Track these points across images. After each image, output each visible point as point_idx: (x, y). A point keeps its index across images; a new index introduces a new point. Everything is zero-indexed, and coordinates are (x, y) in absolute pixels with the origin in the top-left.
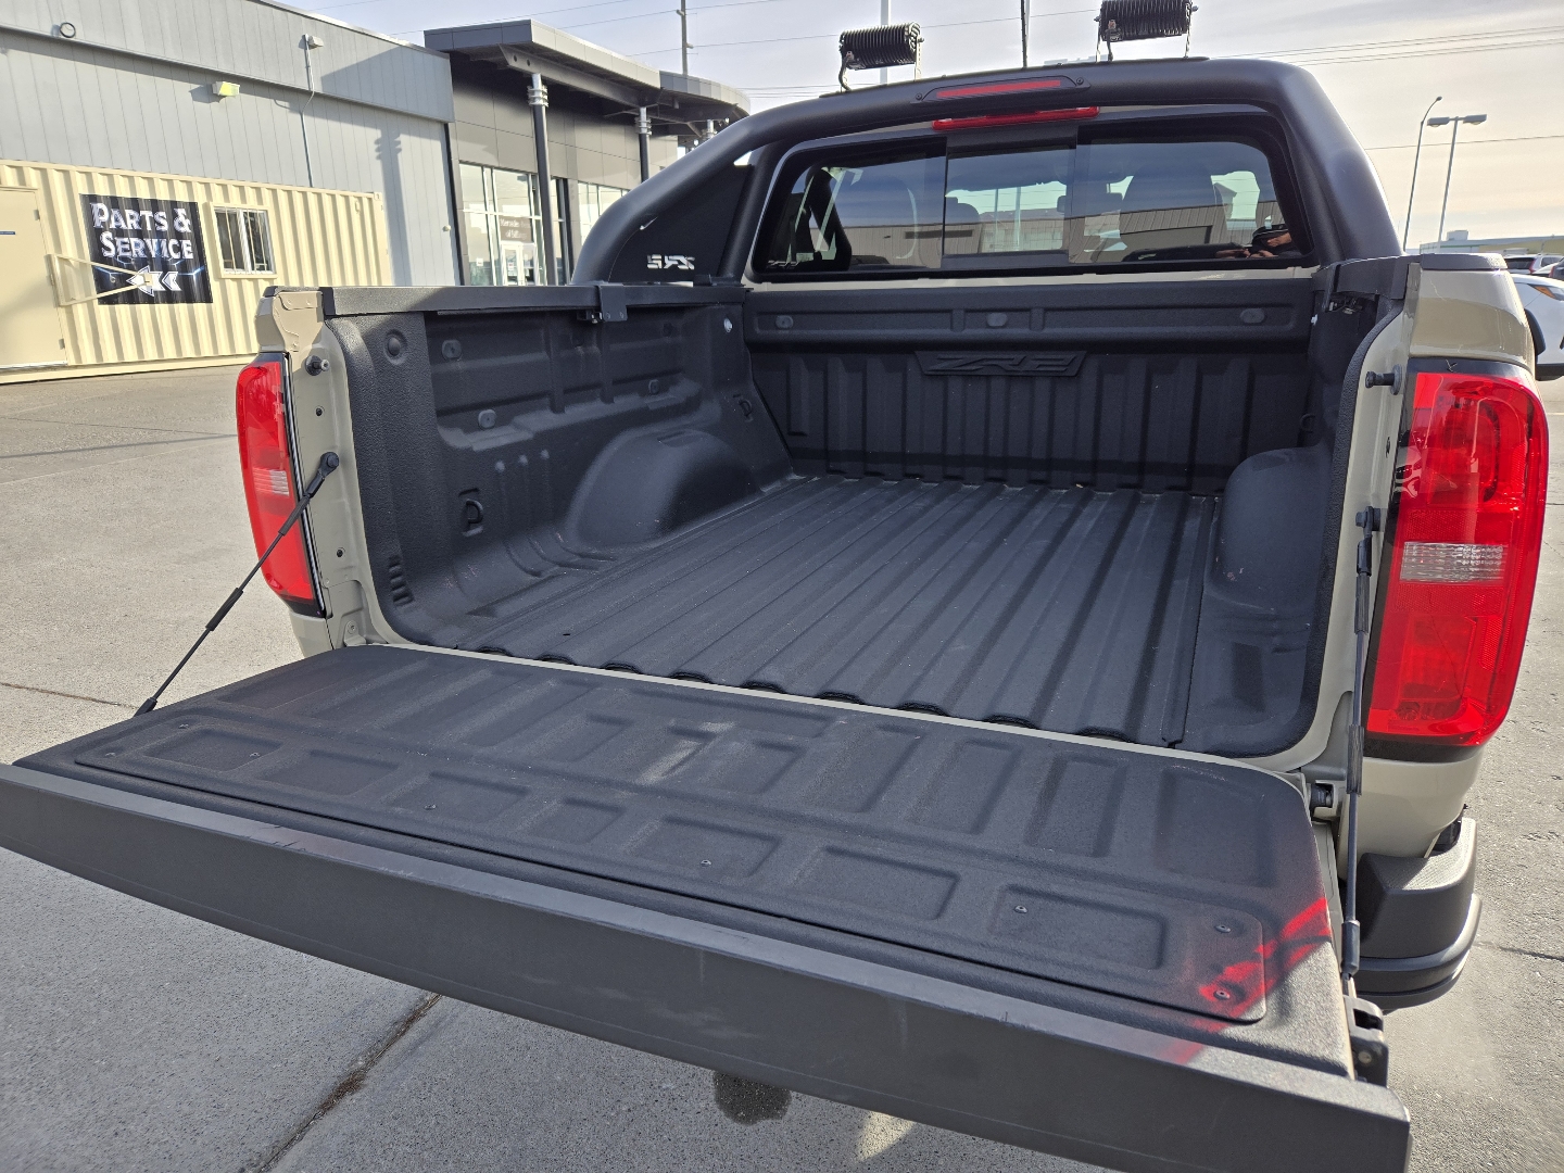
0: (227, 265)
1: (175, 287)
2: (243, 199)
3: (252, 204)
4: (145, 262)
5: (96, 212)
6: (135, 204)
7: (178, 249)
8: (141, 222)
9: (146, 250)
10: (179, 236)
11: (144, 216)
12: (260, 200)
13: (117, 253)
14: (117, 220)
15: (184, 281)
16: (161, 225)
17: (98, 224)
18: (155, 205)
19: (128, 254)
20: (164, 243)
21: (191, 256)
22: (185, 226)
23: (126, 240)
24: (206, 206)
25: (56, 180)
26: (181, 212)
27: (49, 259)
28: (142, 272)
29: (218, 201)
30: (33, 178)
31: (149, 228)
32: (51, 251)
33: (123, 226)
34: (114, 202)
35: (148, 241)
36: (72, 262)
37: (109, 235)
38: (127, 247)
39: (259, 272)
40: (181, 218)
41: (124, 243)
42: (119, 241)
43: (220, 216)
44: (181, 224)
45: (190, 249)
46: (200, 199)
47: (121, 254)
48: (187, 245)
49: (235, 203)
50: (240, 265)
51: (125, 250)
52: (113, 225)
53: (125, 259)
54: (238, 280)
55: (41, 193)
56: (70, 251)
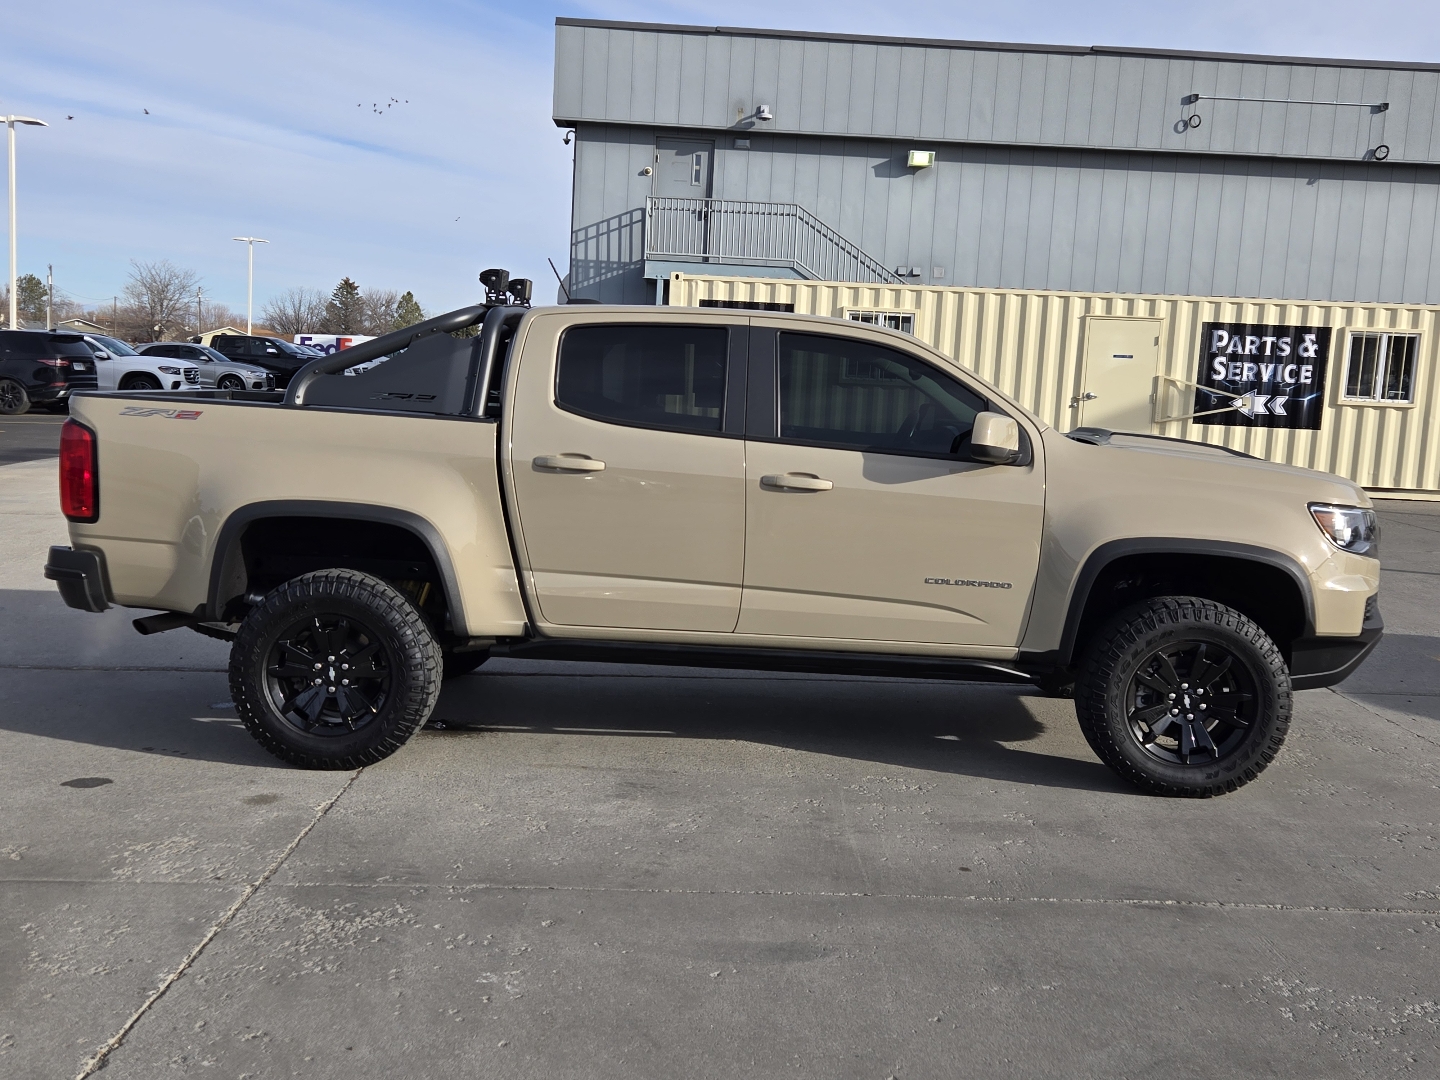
0: (1350, 392)
1: (1280, 411)
2: (1393, 322)
3: (1404, 327)
4: (1255, 385)
5: (1215, 338)
6: (1259, 330)
7: (1295, 374)
8: (1262, 346)
9: (1258, 375)
10: (1301, 361)
11: (1266, 342)
12: (1415, 323)
13: (1227, 376)
14: (1235, 346)
15: (1293, 406)
16: (1283, 350)
17: (1214, 349)
18: (1280, 331)
19: (1237, 378)
20: (1280, 367)
21: (1309, 381)
22: (1311, 349)
23: (1239, 364)
24: (1341, 332)
25: (1185, 309)
26: (1310, 338)
27: (1156, 379)
28: (1247, 395)
29: (1360, 324)
30: (1163, 309)
31: (1268, 352)
32: (1161, 373)
33: (1240, 351)
34: (1237, 330)
35: (1263, 367)
36: (1178, 384)
37: (1223, 359)
38: (1238, 371)
39: (1390, 401)
40: (1308, 343)
41: (1236, 368)
42: (1231, 365)
43: (1357, 341)
44: (1306, 350)
45: (1309, 374)
46: (1337, 324)
47: (1230, 377)
48: (1306, 371)
49: (1382, 325)
50: (1367, 392)
51: (1235, 374)
52: (1230, 350)
53: (1233, 382)
54: (1360, 408)
55: (1166, 324)
56: (1179, 374)
